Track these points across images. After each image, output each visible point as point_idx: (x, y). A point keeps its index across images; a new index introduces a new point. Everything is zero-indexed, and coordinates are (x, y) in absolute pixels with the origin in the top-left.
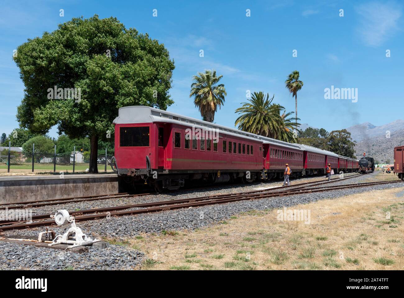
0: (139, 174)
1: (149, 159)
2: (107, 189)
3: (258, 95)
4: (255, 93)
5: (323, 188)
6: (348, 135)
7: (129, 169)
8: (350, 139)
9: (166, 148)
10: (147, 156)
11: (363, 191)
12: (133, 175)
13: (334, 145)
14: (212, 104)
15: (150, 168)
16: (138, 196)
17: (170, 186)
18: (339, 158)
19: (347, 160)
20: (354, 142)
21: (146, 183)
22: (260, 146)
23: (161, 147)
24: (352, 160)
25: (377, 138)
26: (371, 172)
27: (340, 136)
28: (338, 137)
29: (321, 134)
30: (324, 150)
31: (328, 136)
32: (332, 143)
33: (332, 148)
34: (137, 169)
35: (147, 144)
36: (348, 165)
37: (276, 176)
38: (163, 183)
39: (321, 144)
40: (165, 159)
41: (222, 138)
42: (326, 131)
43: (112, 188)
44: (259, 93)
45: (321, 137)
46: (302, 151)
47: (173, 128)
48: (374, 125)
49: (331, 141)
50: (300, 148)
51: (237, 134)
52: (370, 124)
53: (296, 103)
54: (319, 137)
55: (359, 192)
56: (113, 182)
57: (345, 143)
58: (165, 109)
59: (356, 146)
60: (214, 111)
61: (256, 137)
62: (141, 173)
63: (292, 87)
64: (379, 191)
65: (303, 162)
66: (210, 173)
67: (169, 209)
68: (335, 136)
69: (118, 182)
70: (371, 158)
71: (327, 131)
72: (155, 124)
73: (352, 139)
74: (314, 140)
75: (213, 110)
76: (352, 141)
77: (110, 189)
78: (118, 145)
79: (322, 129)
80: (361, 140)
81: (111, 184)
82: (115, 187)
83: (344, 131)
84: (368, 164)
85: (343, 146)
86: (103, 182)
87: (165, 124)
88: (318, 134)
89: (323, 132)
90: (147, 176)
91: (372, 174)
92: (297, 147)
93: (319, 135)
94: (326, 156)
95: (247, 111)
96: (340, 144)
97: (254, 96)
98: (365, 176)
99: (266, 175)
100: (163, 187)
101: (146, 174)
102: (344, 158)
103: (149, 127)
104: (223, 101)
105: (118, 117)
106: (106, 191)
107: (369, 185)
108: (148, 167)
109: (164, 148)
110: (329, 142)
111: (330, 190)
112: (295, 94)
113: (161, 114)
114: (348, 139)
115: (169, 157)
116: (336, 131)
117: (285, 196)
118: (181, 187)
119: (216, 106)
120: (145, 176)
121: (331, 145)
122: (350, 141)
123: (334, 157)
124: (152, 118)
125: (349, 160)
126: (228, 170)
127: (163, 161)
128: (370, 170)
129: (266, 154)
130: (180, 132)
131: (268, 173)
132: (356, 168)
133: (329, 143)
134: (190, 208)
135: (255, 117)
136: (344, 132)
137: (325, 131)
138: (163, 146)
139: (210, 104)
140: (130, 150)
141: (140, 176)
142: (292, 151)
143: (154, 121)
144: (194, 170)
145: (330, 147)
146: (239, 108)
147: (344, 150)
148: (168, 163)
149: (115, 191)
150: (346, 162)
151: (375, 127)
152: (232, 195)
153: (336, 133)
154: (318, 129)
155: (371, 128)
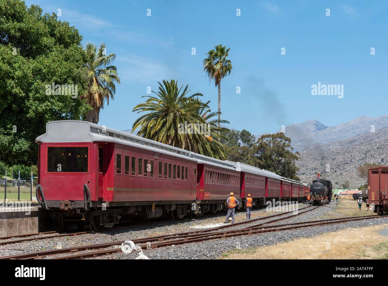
0: (74, 207)
1: (88, 188)
2: (28, 226)
3: (169, 85)
4: (164, 82)
5: (286, 225)
6: (287, 142)
7: (61, 202)
8: (289, 149)
9: (106, 175)
10: (86, 184)
11: (337, 229)
12: (66, 209)
13: (265, 159)
14: (96, 96)
15: (89, 200)
16: (77, 234)
17: (107, 223)
18: (282, 181)
19: (292, 183)
20: (296, 155)
21: (83, 218)
22: (194, 168)
23: (101, 173)
24: (298, 184)
25: (328, 145)
26: (327, 203)
27: (274, 144)
28: (272, 145)
29: (242, 140)
30: (263, 170)
31: (254, 142)
32: (262, 156)
33: (262, 163)
34: (71, 201)
35: (86, 170)
36: (293, 192)
37: (209, 209)
38: (101, 219)
39: (242, 155)
40: (105, 188)
41: (158, 158)
42: (250, 134)
43: (33, 225)
44: (170, 82)
45: (242, 144)
46: (239, 172)
47: (115, 149)
48: (325, 125)
49: (260, 152)
50: (235, 168)
51: (168, 151)
52: (318, 122)
53: (219, 96)
54: (240, 144)
55: (333, 230)
56: (34, 217)
57: (281, 155)
58: (97, 123)
59: (299, 159)
60: (99, 107)
61: (188, 155)
62: (77, 206)
63: (214, 70)
64: (355, 229)
65: (239, 189)
66: (144, 206)
67: (157, 246)
68: (266, 144)
69: (38, 217)
70: (327, 181)
71: (252, 135)
72: (95, 144)
73: (292, 149)
74: (233, 149)
75: (98, 105)
76: (294, 152)
77: (30, 226)
78: (45, 170)
79: (244, 130)
80: (303, 148)
81: (32, 219)
82: (35, 224)
83: (281, 136)
84: (324, 191)
85: (280, 160)
86: (25, 218)
87: (106, 143)
88: (238, 139)
89: (245, 135)
90: (85, 211)
91: (327, 205)
92: (232, 166)
93: (240, 141)
94: (267, 178)
95: (153, 109)
96: (274, 157)
97: (162, 86)
98: (321, 208)
99: (200, 208)
100: (101, 224)
101: (83, 207)
102: (287, 181)
103: (87, 148)
104: (113, 92)
105: (45, 134)
106: (27, 228)
107: (341, 222)
108: (86, 199)
109: (104, 175)
110: (258, 153)
111: (298, 227)
112: (217, 83)
113: (98, 131)
114: (286, 149)
115: (110, 186)
116: (269, 136)
117: (254, 234)
118: (116, 223)
119: (103, 99)
120: (82, 210)
121: (260, 158)
122: (290, 151)
123: (276, 180)
124: (92, 136)
125: (295, 184)
126: (162, 201)
127: (102, 191)
128: (326, 200)
129: (200, 178)
130: (121, 154)
131: (202, 205)
132: (303, 196)
133: (256, 155)
134: (172, 246)
135: (165, 119)
136: (281, 138)
137: (248, 134)
138: (102, 172)
139: (93, 97)
140: (62, 177)
141: (75, 210)
142: (228, 173)
143: (94, 140)
144: (131, 202)
145: (258, 161)
146: (139, 104)
147: (281, 167)
148: (108, 193)
149: (35, 229)
150: (290, 186)
151: (326, 127)
152: (190, 233)
153: (269, 139)
154: (238, 132)
155: (319, 129)
